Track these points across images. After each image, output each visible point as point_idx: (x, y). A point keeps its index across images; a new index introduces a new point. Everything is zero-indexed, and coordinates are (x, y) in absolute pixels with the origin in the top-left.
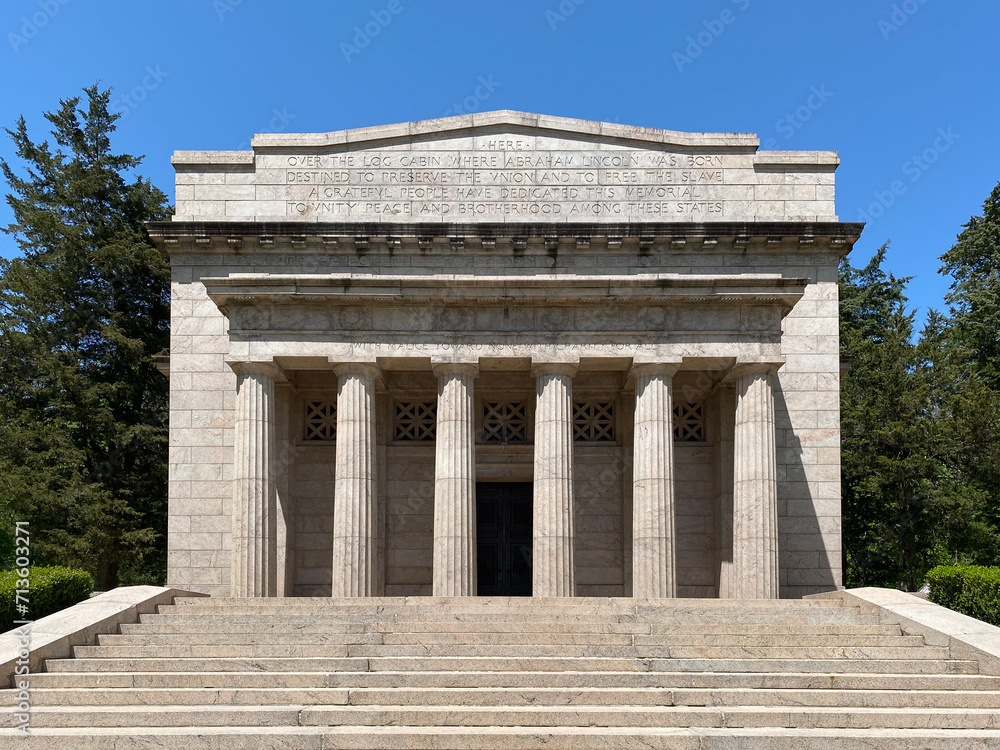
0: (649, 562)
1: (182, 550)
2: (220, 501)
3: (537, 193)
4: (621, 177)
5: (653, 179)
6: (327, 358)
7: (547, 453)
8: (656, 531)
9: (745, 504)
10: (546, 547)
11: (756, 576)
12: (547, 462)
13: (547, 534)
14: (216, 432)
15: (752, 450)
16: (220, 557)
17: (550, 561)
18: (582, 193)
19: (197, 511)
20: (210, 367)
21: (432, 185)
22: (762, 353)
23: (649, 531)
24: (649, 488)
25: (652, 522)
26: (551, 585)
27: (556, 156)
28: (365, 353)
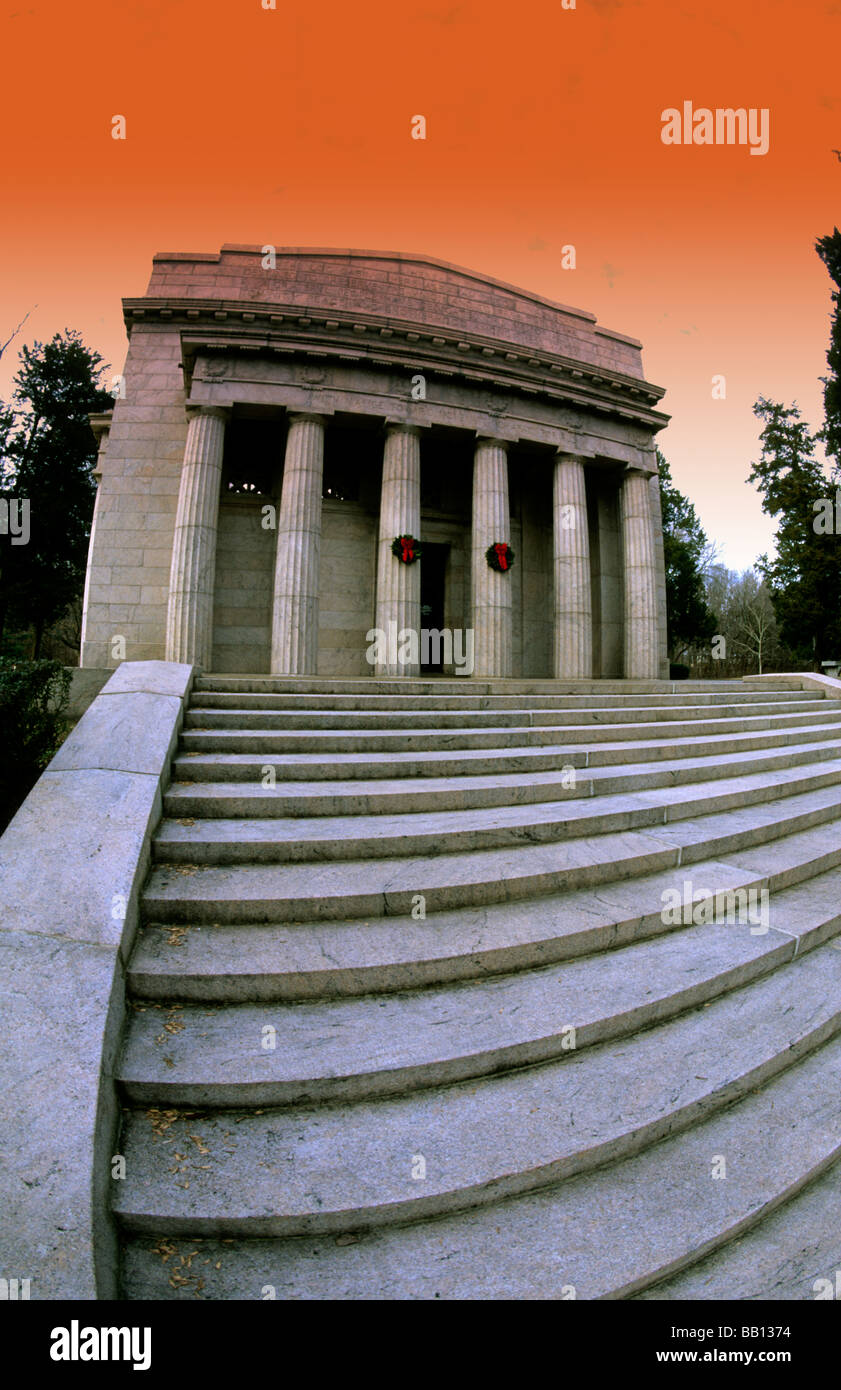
0: (576, 635)
1: (101, 603)
2: (141, 551)
3: (448, 311)
4: (510, 314)
5: (531, 322)
6: (285, 407)
7: (491, 522)
8: (581, 606)
9: (639, 587)
10: (492, 617)
11: (649, 651)
12: (491, 530)
13: (492, 603)
14: (145, 480)
15: (643, 541)
16: (139, 611)
17: (495, 632)
18: (482, 318)
19: (118, 562)
20: (149, 418)
21: (365, 290)
22: (644, 463)
23: (575, 607)
24: (574, 565)
25: (578, 598)
26: (495, 656)
27: (463, 290)
28: (322, 405)
